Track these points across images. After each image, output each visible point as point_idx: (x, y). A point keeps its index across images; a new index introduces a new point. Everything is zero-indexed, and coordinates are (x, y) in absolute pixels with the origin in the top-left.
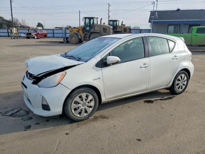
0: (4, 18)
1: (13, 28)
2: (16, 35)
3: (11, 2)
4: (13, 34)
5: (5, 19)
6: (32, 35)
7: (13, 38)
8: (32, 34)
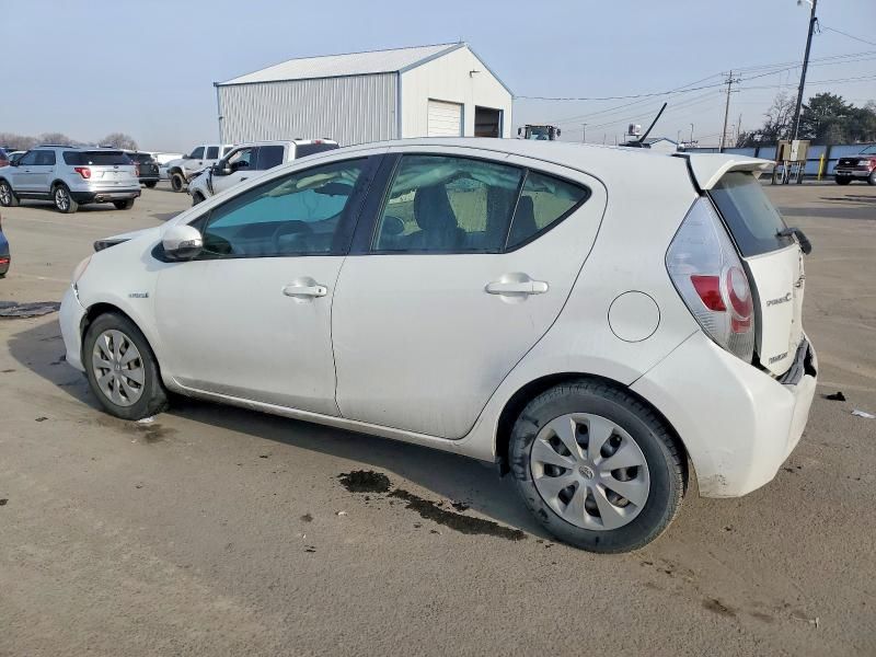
0: (843, 99)
1: (791, 143)
2: (796, 170)
3: (810, 35)
4: (786, 163)
5: (847, 104)
6: (863, 168)
7: (780, 182)
8: (861, 163)
